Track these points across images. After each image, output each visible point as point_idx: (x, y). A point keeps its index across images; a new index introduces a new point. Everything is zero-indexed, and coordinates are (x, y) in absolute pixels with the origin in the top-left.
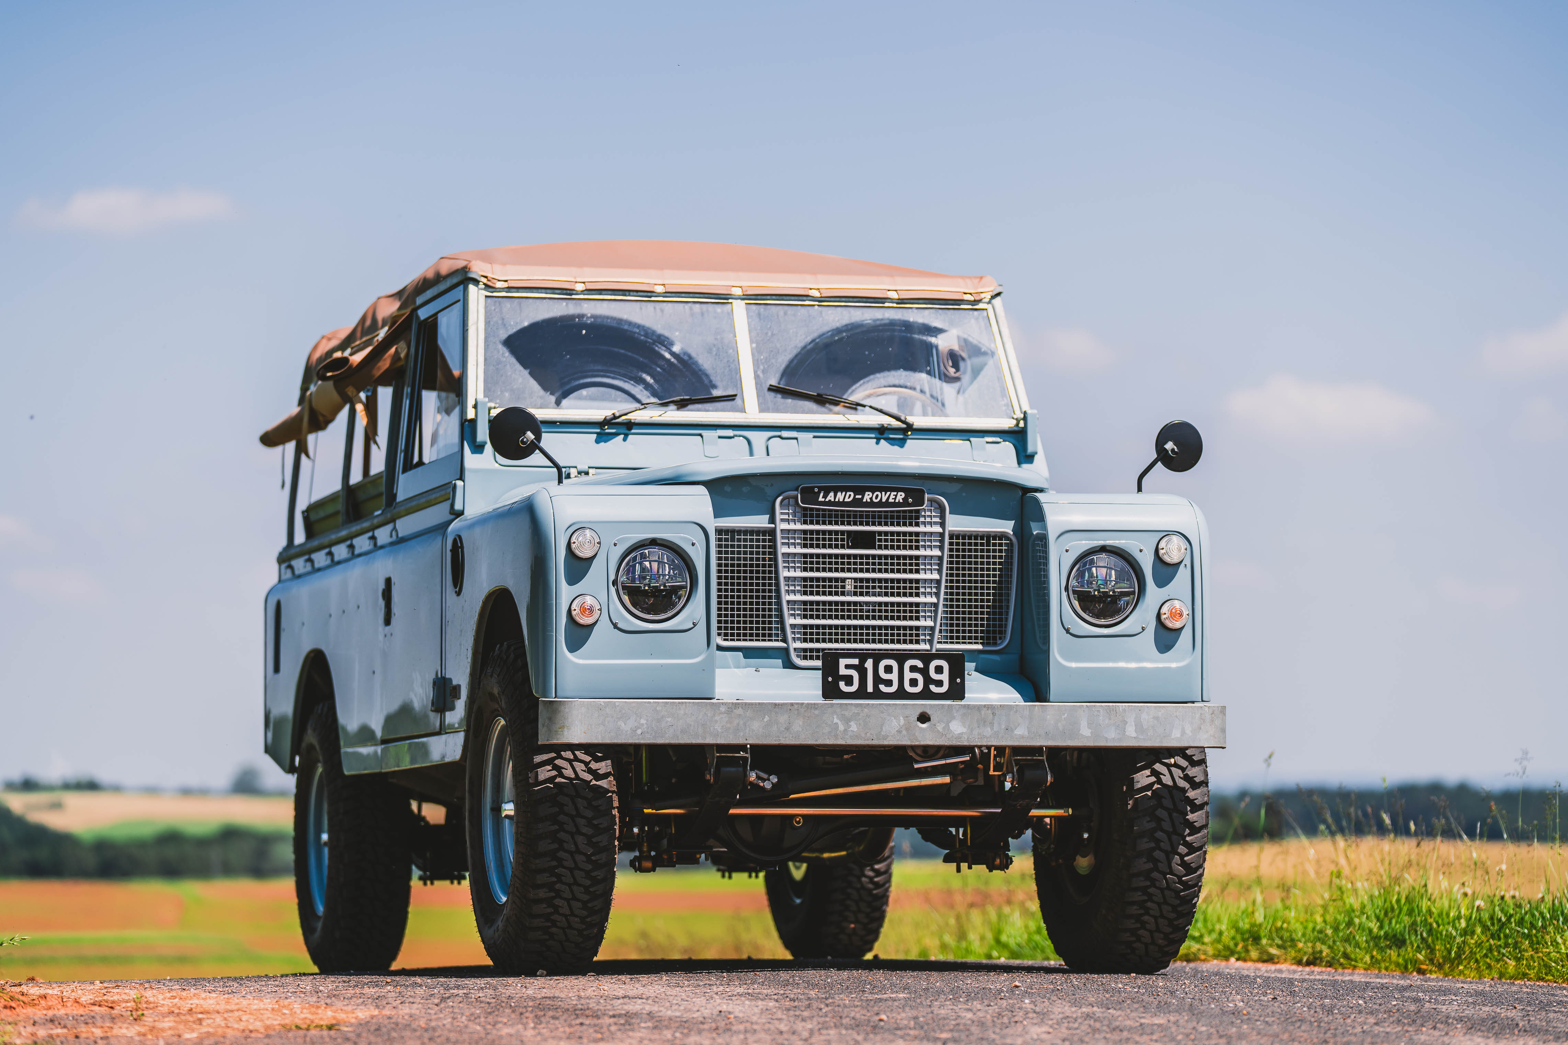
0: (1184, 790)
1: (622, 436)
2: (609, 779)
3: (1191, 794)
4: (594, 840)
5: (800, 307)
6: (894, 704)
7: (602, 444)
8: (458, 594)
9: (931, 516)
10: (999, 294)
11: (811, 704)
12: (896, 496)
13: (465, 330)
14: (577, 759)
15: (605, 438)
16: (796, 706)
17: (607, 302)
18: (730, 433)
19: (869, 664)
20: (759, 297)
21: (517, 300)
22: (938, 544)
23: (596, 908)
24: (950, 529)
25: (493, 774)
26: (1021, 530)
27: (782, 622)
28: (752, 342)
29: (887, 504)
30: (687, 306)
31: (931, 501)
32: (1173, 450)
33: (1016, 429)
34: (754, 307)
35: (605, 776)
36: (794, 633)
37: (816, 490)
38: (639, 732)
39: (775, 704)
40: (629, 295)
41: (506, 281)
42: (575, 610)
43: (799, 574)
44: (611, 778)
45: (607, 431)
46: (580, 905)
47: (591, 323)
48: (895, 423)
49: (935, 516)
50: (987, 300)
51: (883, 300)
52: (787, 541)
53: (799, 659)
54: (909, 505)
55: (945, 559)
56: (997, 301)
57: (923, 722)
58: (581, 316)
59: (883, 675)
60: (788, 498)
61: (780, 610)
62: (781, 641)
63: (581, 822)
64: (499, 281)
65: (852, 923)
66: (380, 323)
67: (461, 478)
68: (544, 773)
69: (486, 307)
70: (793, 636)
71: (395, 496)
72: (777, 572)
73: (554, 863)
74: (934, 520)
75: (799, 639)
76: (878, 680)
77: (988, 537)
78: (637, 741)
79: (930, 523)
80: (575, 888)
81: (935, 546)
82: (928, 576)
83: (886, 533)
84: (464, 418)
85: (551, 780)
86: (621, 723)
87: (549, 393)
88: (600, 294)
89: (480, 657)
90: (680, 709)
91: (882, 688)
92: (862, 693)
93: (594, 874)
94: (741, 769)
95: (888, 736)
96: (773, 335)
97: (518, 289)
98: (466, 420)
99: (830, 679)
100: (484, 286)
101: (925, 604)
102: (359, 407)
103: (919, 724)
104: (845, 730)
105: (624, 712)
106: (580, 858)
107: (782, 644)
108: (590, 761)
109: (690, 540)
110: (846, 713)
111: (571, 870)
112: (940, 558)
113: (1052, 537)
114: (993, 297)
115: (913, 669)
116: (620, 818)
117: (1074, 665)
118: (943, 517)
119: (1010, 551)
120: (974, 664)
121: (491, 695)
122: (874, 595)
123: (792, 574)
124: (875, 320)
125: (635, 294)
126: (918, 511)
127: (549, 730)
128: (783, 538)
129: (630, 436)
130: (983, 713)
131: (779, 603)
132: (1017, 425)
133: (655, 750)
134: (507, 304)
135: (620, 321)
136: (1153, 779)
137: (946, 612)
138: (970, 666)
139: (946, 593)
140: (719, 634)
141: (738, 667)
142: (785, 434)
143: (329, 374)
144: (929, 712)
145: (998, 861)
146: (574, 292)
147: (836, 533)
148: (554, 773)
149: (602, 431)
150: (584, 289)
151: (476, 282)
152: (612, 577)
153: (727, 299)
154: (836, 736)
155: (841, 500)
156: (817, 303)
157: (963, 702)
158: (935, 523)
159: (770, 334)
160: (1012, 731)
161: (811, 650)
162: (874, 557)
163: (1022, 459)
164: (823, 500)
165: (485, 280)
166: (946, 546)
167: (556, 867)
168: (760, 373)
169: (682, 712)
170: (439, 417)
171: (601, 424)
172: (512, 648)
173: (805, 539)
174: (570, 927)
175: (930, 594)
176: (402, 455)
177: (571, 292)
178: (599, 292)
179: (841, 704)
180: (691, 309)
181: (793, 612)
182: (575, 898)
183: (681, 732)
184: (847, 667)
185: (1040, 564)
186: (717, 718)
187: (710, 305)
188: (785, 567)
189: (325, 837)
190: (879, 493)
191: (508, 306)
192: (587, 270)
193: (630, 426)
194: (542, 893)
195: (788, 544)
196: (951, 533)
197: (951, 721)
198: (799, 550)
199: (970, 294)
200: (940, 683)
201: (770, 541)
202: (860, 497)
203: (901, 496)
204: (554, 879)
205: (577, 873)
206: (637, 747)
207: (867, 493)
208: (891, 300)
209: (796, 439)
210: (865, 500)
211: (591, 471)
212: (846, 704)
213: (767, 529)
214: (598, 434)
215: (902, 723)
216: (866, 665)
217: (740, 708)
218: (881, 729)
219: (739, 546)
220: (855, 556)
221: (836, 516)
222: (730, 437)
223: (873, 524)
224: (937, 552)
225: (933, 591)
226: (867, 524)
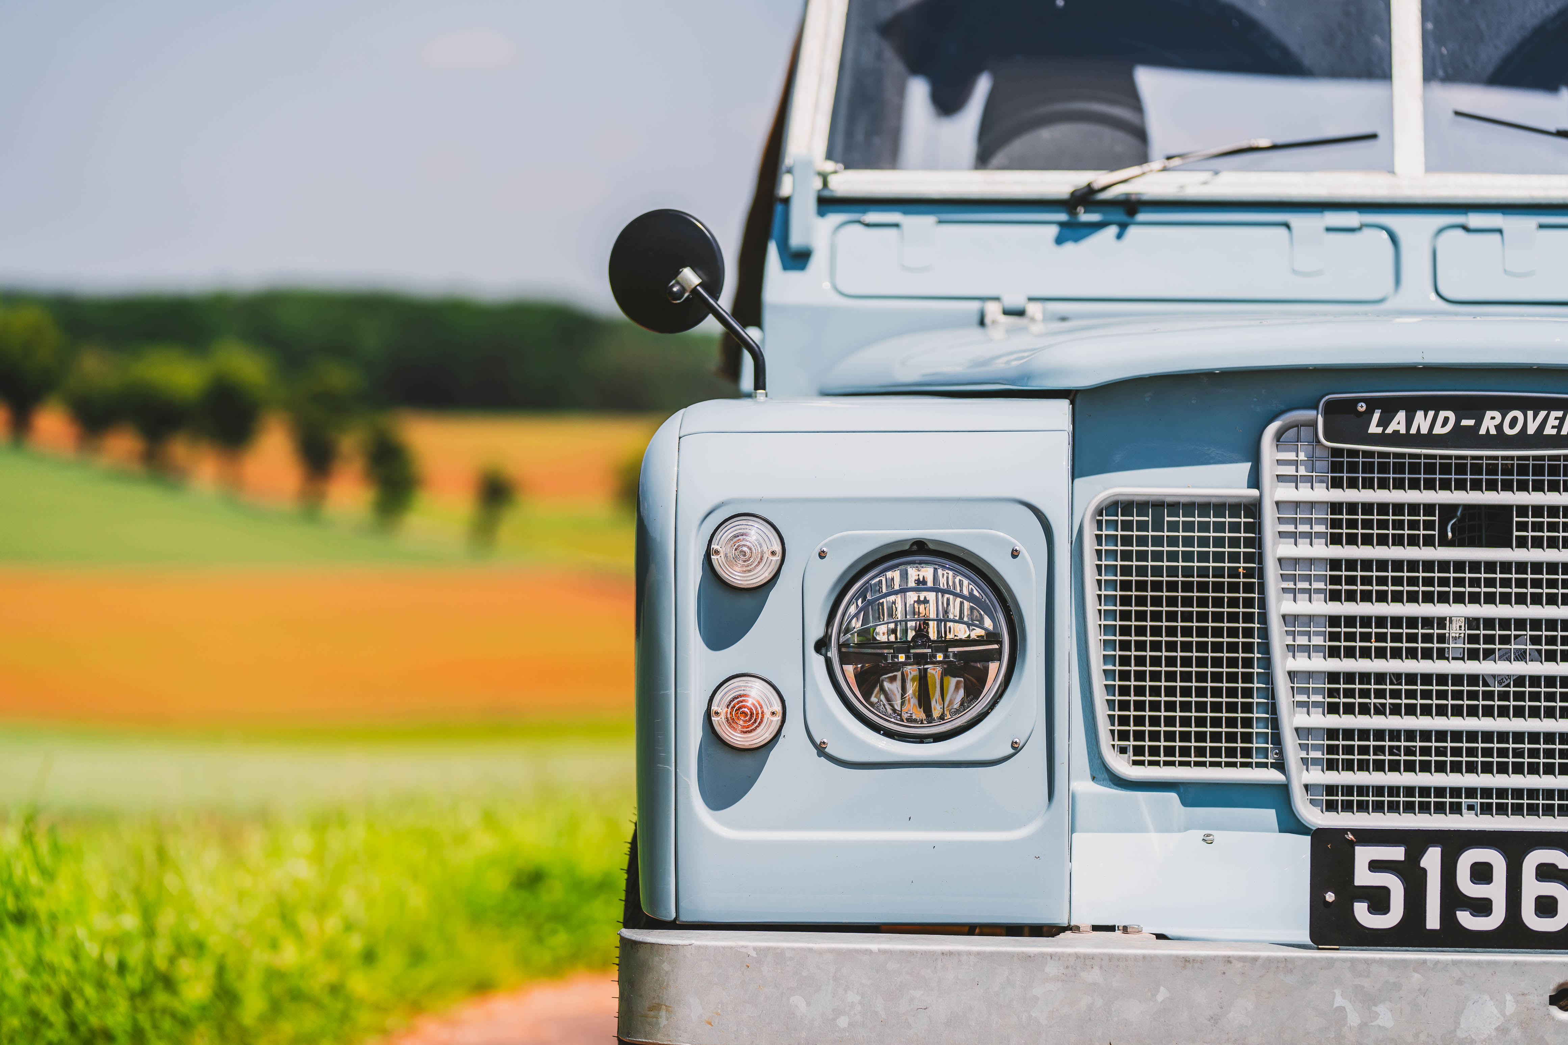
1: (1113, 230)
6: (1489, 963)
7: (1069, 247)
11: (1279, 960)
15: (1075, 231)
16: (1238, 965)
18: (1352, 219)
19: (1432, 860)
27: (1275, 723)
36: (1304, 747)
37: (1362, 407)
42: (721, 712)
43: (1321, 607)
45: (1080, 218)
52: (1290, 528)
53: (1317, 810)
57: (1565, 1008)
59: (1468, 887)
60: (1297, 425)
61: (1270, 693)
62: (1273, 766)
70: (1303, 754)
72: (1263, 603)
75: (1315, 762)
76: (1453, 898)
83: (1538, 510)
86: (798, 1001)
91: (1466, 919)
92: (1410, 933)
95: (1473, 1041)
99: (1330, 897)
103: (1555, 1011)
104: (1364, 1025)
105: (804, 973)
107: (1273, 776)
109: (1007, 543)
110: (1366, 983)
115: (1546, 872)
123: (1303, 607)
127: (630, 1010)
128: (1280, 521)
129: (1131, 229)
131: (1268, 677)
140: (1121, 750)
141: (1166, 827)
142: (1475, 220)
147: (1413, 508)
149: (1071, 219)
152: (816, 632)
154: (1340, 1040)
155: (1424, 430)
161: (1347, 789)
162: (1506, 567)
164: (1379, 430)
171: (1065, 204)
173: (1336, 524)
179: (1353, 961)
181: (1303, 698)
184: (1376, 866)
188: (1283, 591)
190: (1518, 414)
193: (1130, 207)
195: (1293, 535)
198: (1321, 550)
201: (1249, 528)
202: (1471, 422)
207: (1489, 414)
209: (1500, 231)
210: (1483, 431)
211: (1033, 309)
212: (1371, 960)
213: (1244, 501)
214: (1062, 225)
215: (1511, 1007)
216: (1423, 863)
217: (1096, 969)
218: (1457, 1024)
219: (1173, 541)
220: (1459, 566)
221: (1414, 468)
222: (1351, 230)
223: (1507, 486)
226: (1492, 487)
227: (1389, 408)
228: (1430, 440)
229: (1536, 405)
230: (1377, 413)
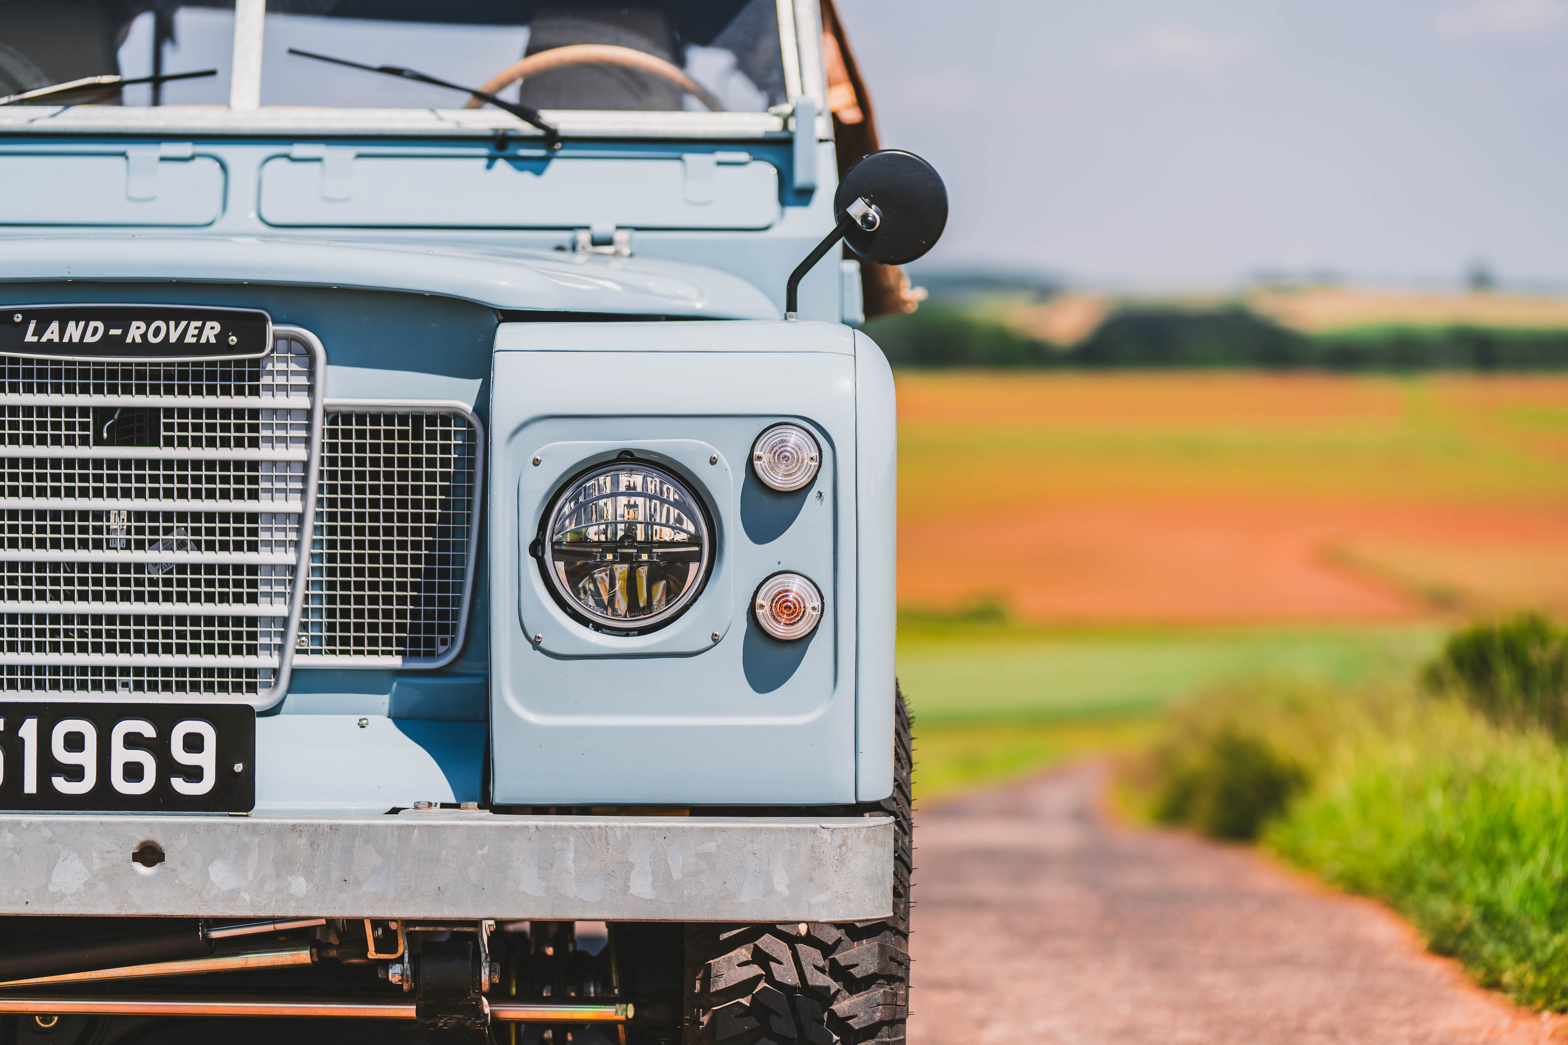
0: (825, 997)
3: (843, 1006)
6: (77, 824)
9: (285, 373)
12: (201, 329)
19: (29, 730)
22: (302, 433)
24: (327, 401)
29: (181, 347)
31: (281, 338)
32: (865, 217)
33: (776, 135)
37: (18, 318)
48: (525, 128)
49: (294, 373)
54: (231, 350)
55: (316, 467)
57: (149, 863)
59: (62, 755)
74: (295, 380)
76: (49, 765)
77: (416, 419)
79: (283, 388)
81: (294, 439)
82: (279, 505)
83: (183, 412)
91: (60, 784)
101: (273, 567)
103: (140, 868)
112: (305, 466)
115: (133, 741)
117: (547, 720)
118: (311, 374)
126: (255, 363)
130: (291, 842)
136: (755, 970)
137: (317, 584)
139: (315, 543)
142: (299, 150)
144: (161, 841)
147: (70, 411)
155: (76, 339)
157: (247, 819)
158: (297, 388)
160: (358, 883)
162: (154, 464)
163: (789, 198)
164: (35, 339)
166: (317, 439)
175: (282, 543)
190: (161, 324)
196: (330, 409)
197: (211, 862)
200: (194, 774)
202: (118, 332)
203: (211, 331)
207: (135, 324)
209: (320, 160)
210: (129, 340)
215: (97, 865)
216: (22, 733)
218: (49, 880)
220: (112, 463)
221: (71, 375)
222: (184, 159)
223: (155, 390)
224: (298, 453)
225: (289, 538)
226: (141, 390)
227: (44, 319)
228: (81, 348)
229: (177, 316)
230: (32, 323)
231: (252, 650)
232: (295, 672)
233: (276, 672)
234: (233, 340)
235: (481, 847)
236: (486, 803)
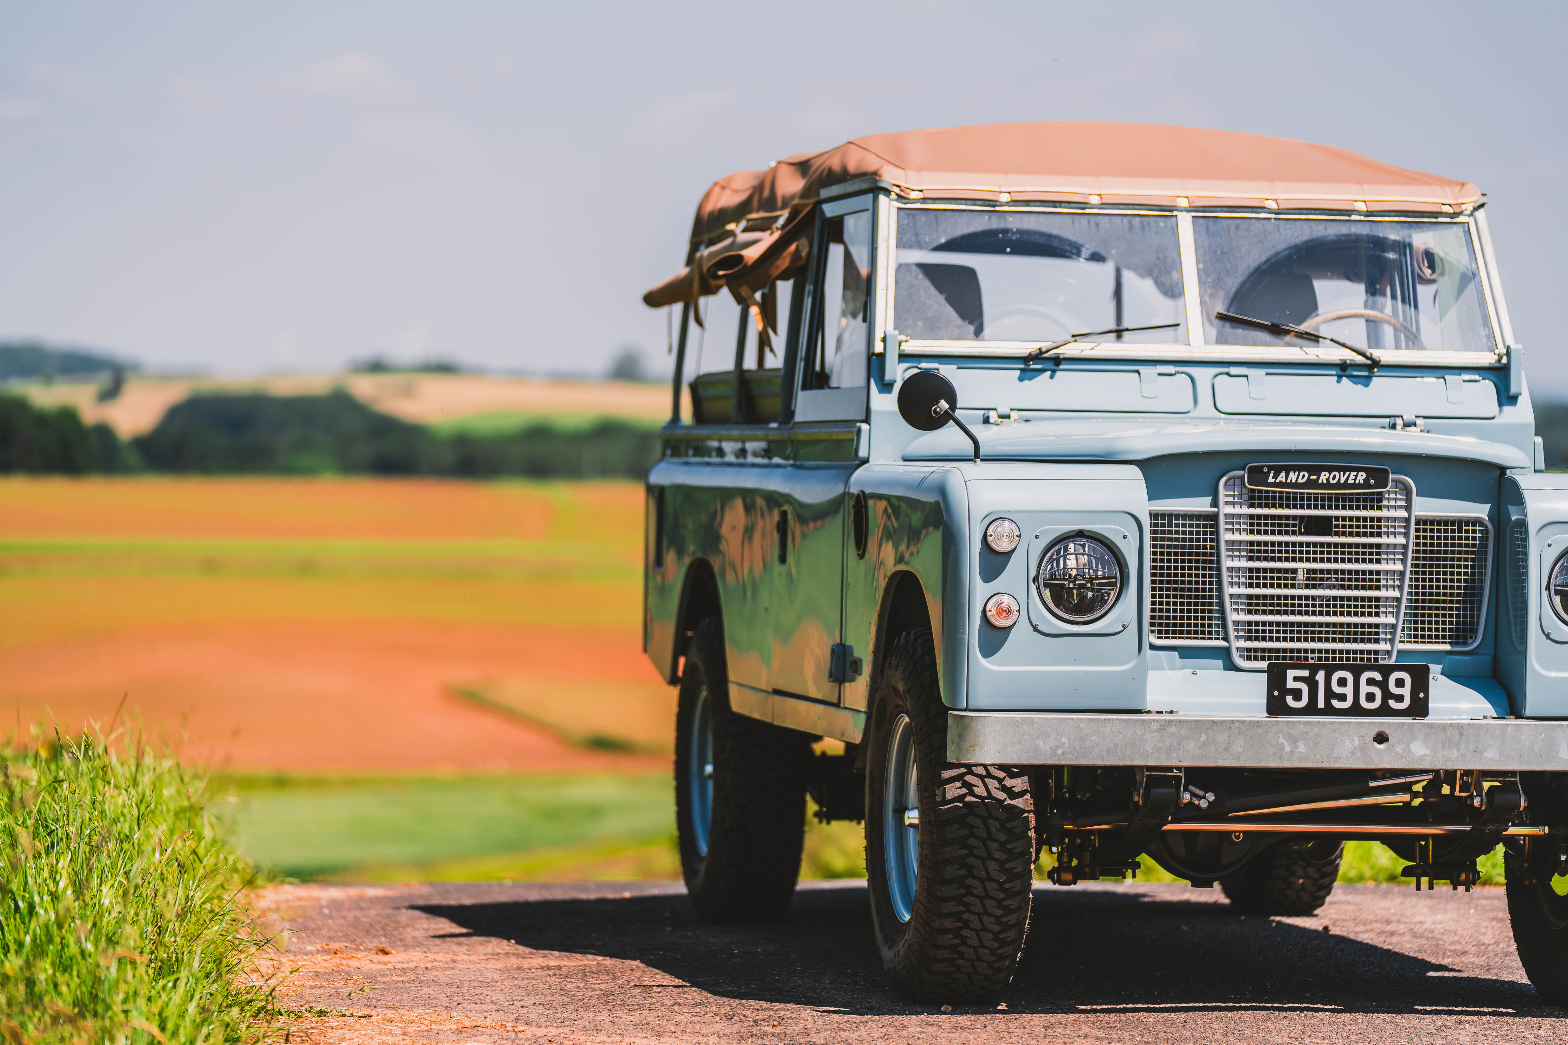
1: (1049, 373)
2: (1026, 797)
4: (1007, 866)
5: (1254, 221)
6: (1347, 722)
7: (1026, 382)
8: (861, 556)
9: (1395, 499)
10: (1482, 206)
11: (1254, 722)
12: (1356, 476)
13: (874, 247)
14: (989, 775)
15: (1029, 374)
16: (1237, 724)
17: (1034, 215)
18: (1171, 369)
19: (1321, 676)
20: (1208, 209)
21: (934, 213)
22: (1403, 530)
23: (1008, 940)
24: (1418, 513)
25: (896, 771)
26: (1498, 516)
27: (1223, 618)
28: (1198, 262)
29: (1346, 486)
30: (1125, 220)
31: (1395, 481)
33: (1498, 365)
34: (1201, 221)
35: (1021, 794)
36: (1237, 630)
37: (1266, 470)
38: (1060, 752)
39: (1214, 722)
40: (1061, 207)
41: (921, 191)
42: (990, 611)
43: (1245, 564)
44: (1028, 796)
45: (1032, 367)
46: (990, 936)
47: (1017, 240)
48: (1360, 359)
49: (1400, 499)
50: (1468, 212)
51: (1349, 212)
52: (1231, 526)
53: (1242, 660)
54: (1371, 487)
55: (1411, 548)
56: (1480, 214)
57: (1380, 743)
58: (1005, 231)
59: (1336, 689)
60: (1234, 478)
61: (1221, 604)
62: (1222, 639)
63: (993, 846)
64: (913, 190)
65: (1301, 877)
66: (779, 202)
67: (867, 420)
68: (953, 791)
69: (898, 221)
70: (1236, 634)
71: (792, 414)
72: (1219, 562)
73: (962, 891)
74: (1399, 503)
75: (1242, 637)
76: (1330, 694)
77: (1460, 523)
78: (1057, 763)
79: (1395, 507)
80: (985, 918)
81: (1400, 533)
82: (1391, 567)
83: (1344, 519)
84: (871, 351)
85: (960, 798)
86: (1040, 742)
87: (967, 322)
88: (1028, 206)
89: (884, 634)
90: (1106, 726)
91: (1335, 703)
92: (1311, 709)
93: (1006, 903)
94: (1173, 791)
95: (1340, 758)
96: (1223, 253)
97: (935, 200)
98: (873, 354)
99: (1276, 693)
100: (896, 197)
101: (1387, 598)
102: (754, 311)
103: (1375, 744)
104: (1292, 751)
105: (1043, 729)
106: (991, 886)
107: (1223, 643)
108: (1005, 777)
109: (1121, 532)
111: (981, 898)
112: (1405, 547)
113: (1533, 527)
114: (1476, 209)
115: (1371, 682)
116: (1037, 839)
117: (1553, 674)
118: (1409, 500)
119: (1484, 539)
120: (1441, 666)
121: (895, 690)
122: (1329, 587)
123: (1236, 564)
124: (1338, 236)
125: (1067, 205)
126: (1380, 494)
127: (959, 748)
128: (1226, 523)
129: (1058, 373)
130: (1448, 732)
131: (1220, 597)
132: (1499, 361)
133: (1077, 771)
134: (922, 218)
135: (1049, 236)
137: (1410, 608)
138: (1435, 669)
139: (1410, 586)
140: (1152, 632)
141: (1173, 668)
142: (1234, 370)
143: (721, 273)
144: (1387, 731)
145: (1463, 876)
146: (998, 203)
147: (1287, 517)
148: (964, 791)
149: (1027, 367)
150: (1010, 200)
151: (887, 192)
152: (1033, 573)
153: (1172, 211)
154: (1281, 758)
155: (1294, 481)
156: (1273, 216)
157: (1426, 720)
158: (1401, 507)
159: (1219, 252)
160: (1482, 753)
161: (1256, 650)
162: (1329, 545)
163: (1504, 401)
164: (1273, 480)
165: (897, 190)
166: (1412, 533)
167: (964, 895)
168: (1206, 298)
169: (1109, 730)
170: (844, 321)
171: (1026, 359)
172: (920, 641)
173: (1252, 525)
174: (979, 959)
175: (1393, 587)
176: (803, 363)
177: (994, 203)
178: (1027, 203)
179: (1288, 722)
180: (1130, 222)
181: (1236, 607)
182: (984, 929)
183: (1107, 752)
184: (1296, 679)
185: (1518, 553)
186: (1148, 736)
187: (1151, 219)
188: (1228, 556)
189: (709, 769)
191: (924, 219)
192: (1013, 177)
193: (1057, 361)
194: (948, 923)
195: (1232, 530)
196: (1418, 518)
197: (1412, 742)
198: (1245, 537)
199: (1450, 205)
200: (1400, 698)
201: (1212, 526)
203: (1362, 477)
204: (962, 908)
205: (988, 902)
206: (1059, 769)
207: (1323, 473)
208: (1359, 213)
209: (1247, 376)
210: (1320, 482)
211: (1014, 415)
212: (1293, 722)
213: (1209, 513)
214: (1021, 370)
215: (1357, 743)
216: (1317, 678)
217: (1174, 726)
218: (1333, 750)
219: (1177, 532)
220: (1308, 544)
221: (1288, 499)
222: (1171, 375)
223: (1330, 507)
224: (1401, 540)
225: (1396, 584)
226: (1323, 507)
227: (1278, 470)
228: (1296, 485)
229: (1345, 469)
231: (1377, 641)
232: (1399, 652)
233: (1389, 653)
234: (1372, 482)
235: (1541, 735)
236: (1519, 716)
